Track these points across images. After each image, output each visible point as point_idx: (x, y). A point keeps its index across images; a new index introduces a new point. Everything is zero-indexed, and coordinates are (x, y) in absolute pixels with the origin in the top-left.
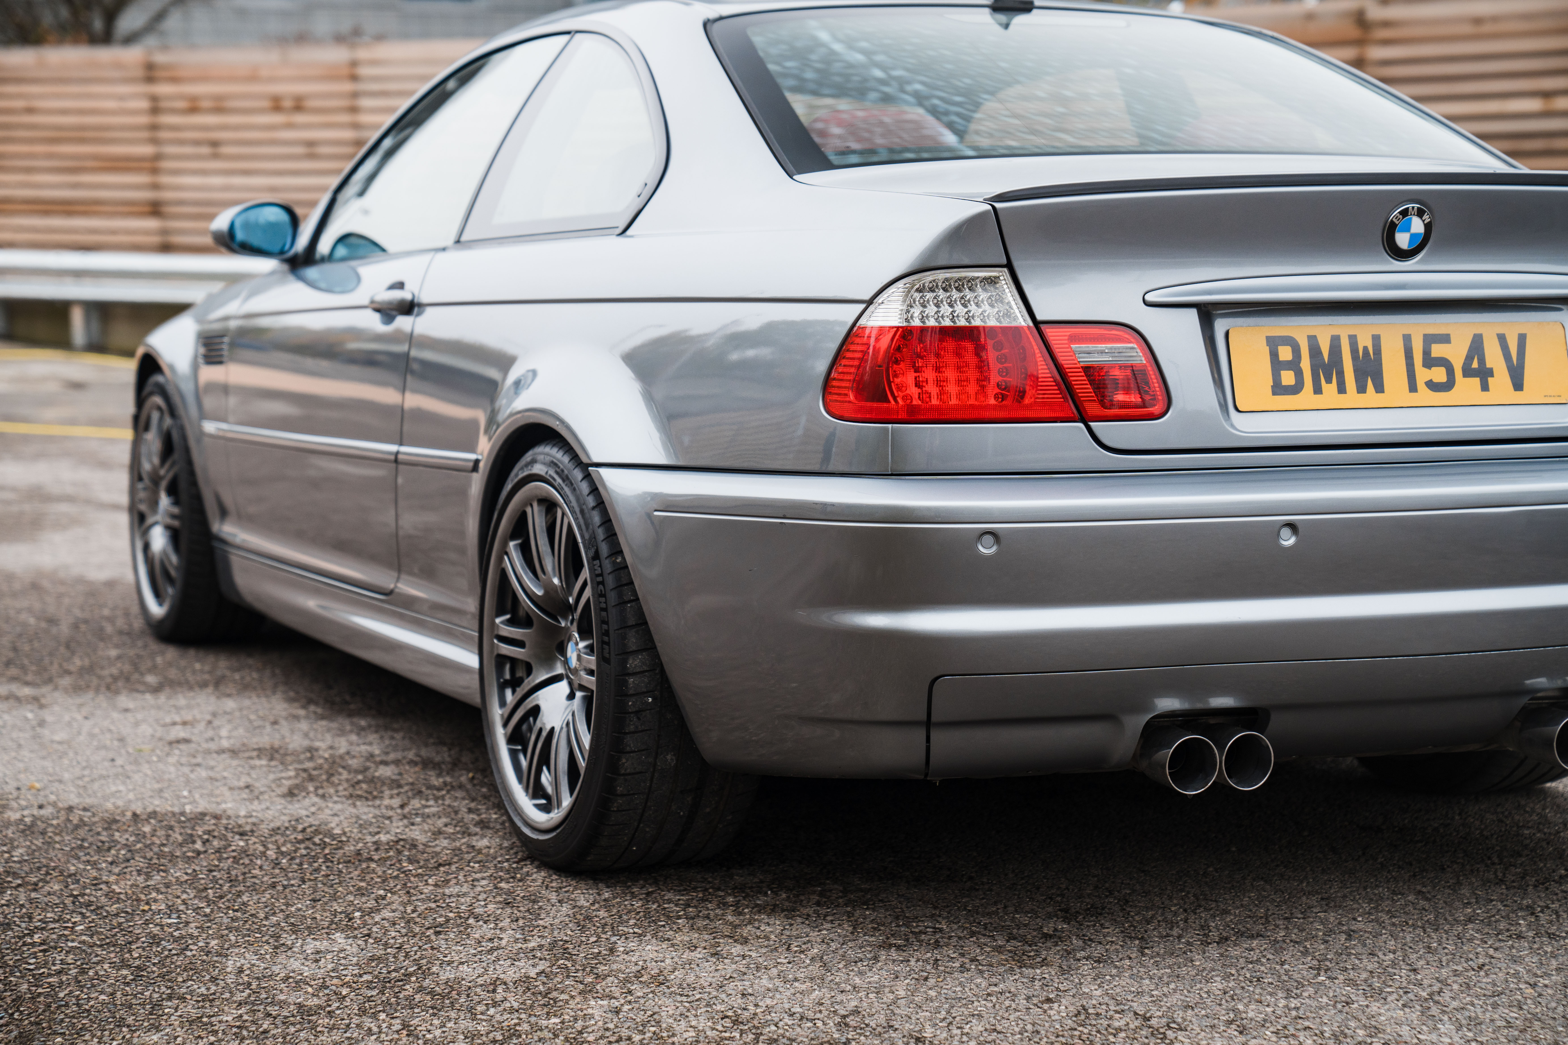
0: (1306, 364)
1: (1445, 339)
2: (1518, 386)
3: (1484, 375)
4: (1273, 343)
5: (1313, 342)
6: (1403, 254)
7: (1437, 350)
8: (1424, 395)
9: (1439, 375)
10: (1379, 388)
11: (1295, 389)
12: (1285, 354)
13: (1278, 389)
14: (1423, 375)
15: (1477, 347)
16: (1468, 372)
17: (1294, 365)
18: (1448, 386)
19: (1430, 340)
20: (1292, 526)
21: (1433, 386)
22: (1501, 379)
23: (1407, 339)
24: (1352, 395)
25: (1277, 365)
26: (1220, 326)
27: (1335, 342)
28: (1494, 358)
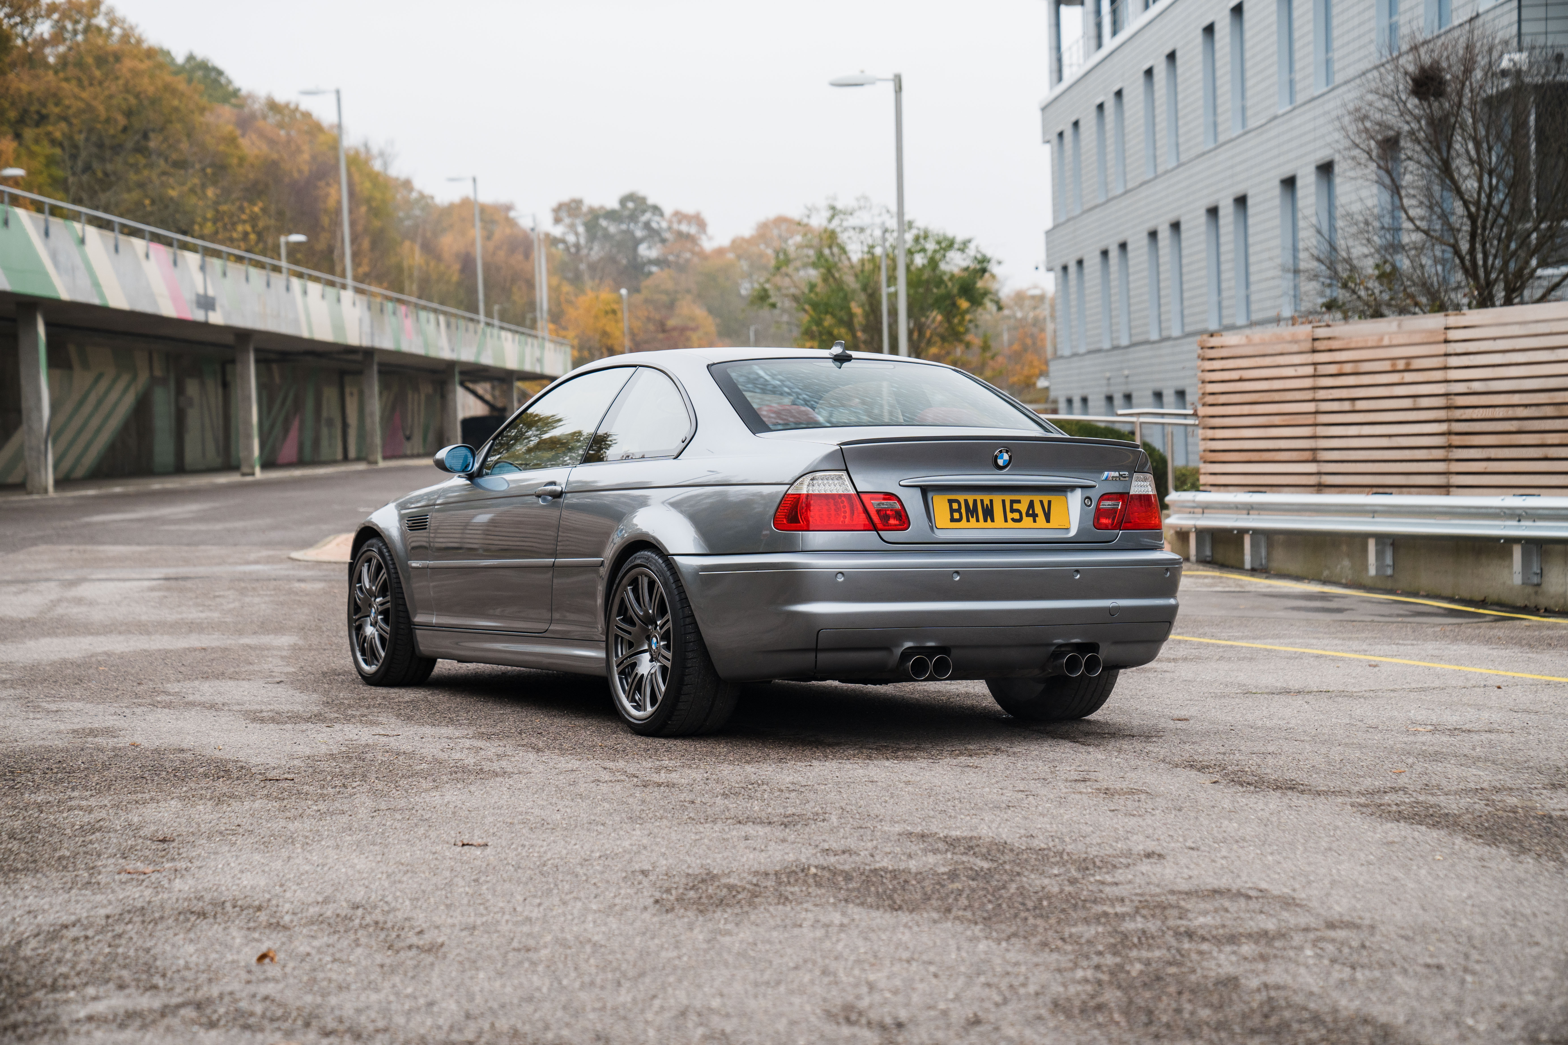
0: (963, 510)
1: (1019, 502)
2: (1048, 521)
3: (1034, 516)
4: (951, 502)
5: (966, 501)
6: (1001, 468)
7: (1016, 506)
8: (1011, 524)
9: (1016, 516)
10: (993, 520)
11: (960, 520)
12: (955, 506)
13: (953, 520)
14: (1010, 516)
15: (1031, 505)
16: (1028, 515)
17: (959, 510)
18: (1020, 520)
19: (1012, 502)
20: (957, 572)
21: (1013, 520)
22: (1041, 518)
23: (1004, 501)
24: (982, 523)
25: (952, 511)
26: (930, 495)
27: (975, 501)
28: (1038, 509)
